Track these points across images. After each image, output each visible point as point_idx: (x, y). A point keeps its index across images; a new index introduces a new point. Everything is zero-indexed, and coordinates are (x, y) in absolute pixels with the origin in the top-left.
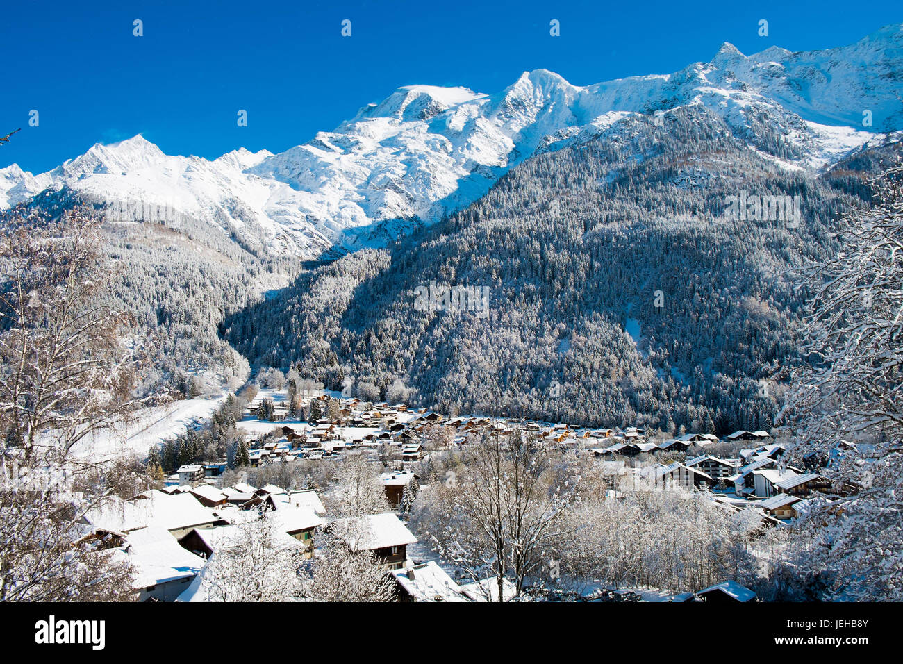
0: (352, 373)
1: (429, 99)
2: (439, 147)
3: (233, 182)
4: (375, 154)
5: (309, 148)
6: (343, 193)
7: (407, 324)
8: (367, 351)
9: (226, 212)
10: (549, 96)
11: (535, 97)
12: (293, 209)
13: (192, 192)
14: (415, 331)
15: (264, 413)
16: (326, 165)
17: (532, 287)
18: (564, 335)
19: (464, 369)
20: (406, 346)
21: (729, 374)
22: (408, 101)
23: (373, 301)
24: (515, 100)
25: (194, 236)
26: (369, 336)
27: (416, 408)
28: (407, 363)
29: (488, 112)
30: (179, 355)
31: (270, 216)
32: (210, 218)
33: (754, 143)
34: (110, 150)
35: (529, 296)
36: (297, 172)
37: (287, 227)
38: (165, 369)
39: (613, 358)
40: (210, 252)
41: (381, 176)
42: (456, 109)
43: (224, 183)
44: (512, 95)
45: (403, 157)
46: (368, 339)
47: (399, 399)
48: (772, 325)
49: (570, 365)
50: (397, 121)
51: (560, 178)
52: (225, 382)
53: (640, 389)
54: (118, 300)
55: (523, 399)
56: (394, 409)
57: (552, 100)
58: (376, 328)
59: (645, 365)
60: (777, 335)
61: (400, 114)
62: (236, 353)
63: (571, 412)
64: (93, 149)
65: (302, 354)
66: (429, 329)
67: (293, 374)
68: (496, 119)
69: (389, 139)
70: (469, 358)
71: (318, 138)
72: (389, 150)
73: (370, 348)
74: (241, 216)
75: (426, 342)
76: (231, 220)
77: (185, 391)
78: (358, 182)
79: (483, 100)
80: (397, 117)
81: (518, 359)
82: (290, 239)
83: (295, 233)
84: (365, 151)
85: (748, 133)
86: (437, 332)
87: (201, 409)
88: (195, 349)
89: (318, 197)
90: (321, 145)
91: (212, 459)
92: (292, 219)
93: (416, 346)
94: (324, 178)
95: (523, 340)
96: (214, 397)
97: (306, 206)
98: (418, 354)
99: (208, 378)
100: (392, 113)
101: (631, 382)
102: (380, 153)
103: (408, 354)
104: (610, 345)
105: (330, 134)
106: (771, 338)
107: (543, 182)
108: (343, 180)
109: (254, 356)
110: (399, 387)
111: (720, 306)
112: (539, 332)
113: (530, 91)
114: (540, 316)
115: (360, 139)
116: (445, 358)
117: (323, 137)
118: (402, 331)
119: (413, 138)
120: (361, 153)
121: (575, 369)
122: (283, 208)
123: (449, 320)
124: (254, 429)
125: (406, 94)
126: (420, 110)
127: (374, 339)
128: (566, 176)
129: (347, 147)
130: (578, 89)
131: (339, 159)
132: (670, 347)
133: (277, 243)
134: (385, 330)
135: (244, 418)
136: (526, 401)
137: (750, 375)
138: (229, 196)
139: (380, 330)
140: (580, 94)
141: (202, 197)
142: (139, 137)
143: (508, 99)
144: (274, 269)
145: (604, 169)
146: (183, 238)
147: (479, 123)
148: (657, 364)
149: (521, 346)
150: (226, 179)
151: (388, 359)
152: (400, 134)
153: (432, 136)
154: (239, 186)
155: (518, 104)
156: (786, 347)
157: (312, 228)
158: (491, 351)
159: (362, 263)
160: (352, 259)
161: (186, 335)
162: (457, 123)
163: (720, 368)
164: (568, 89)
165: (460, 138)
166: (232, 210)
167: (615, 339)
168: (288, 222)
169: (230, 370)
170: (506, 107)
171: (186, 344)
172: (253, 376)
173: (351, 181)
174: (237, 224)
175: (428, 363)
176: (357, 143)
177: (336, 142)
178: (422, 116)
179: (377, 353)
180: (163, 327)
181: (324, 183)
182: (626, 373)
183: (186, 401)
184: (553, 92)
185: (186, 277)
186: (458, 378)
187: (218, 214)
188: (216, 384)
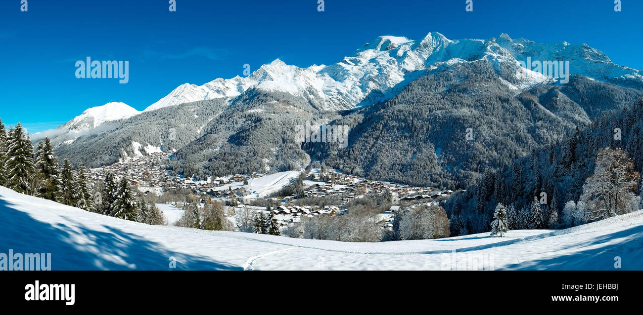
0: (343, 164)
1: (390, 42)
2: (392, 63)
3: (311, 79)
4: (366, 66)
5: (341, 64)
6: (353, 82)
7: (363, 146)
8: (349, 156)
9: (308, 92)
10: (438, 43)
11: (433, 43)
12: (334, 90)
13: (296, 85)
14: (365, 149)
15: (312, 178)
16: (347, 70)
17: (407, 134)
18: (415, 153)
19: (379, 164)
20: (362, 155)
21: (464, 170)
22: (382, 43)
23: (354, 135)
24: (424, 44)
25: (296, 105)
26: (350, 151)
27: (362, 177)
28: (361, 161)
29: (413, 48)
30: (289, 155)
31: (324, 92)
32: (302, 95)
33: (502, 76)
34: (268, 66)
35: (406, 137)
36: (336, 73)
37: (330, 97)
38: (284, 160)
39: (428, 163)
40: (301, 111)
41: (368, 75)
42: (400, 46)
43: (308, 80)
44: (423, 41)
45: (377, 67)
46: (349, 152)
47: (356, 174)
48: (481, 153)
49: (414, 165)
50: (376, 51)
51: (429, 87)
52: (302, 165)
53: (435, 174)
54: (271, 135)
55: (397, 176)
56: (354, 177)
57: (439, 45)
58: (352, 148)
59: (439, 165)
60: (482, 156)
61: (379, 49)
62: (306, 154)
63: (411, 181)
64: (262, 66)
65: (328, 155)
66: (370, 149)
67: (323, 164)
68: (416, 51)
69: (372, 59)
70: (382, 160)
71: (345, 59)
72: (372, 64)
73: (349, 155)
74: (313, 93)
75: (369, 153)
76: (310, 96)
77: (289, 168)
78: (359, 78)
79: (412, 42)
80: (377, 49)
81: (398, 162)
82: (332, 102)
83: (334, 99)
84: (363, 65)
85: (500, 72)
86: (373, 150)
87: (294, 174)
88: (293, 153)
89: (343, 84)
90: (346, 62)
91: (295, 193)
92: (333, 93)
93: (365, 154)
94: (346, 76)
95: (401, 154)
96: (299, 170)
97: (338, 88)
98: (366, 158)
99: (297, 164)
100: (374, 47)
101: (432, 172)
102: (368, 65)
103: (362, 157)
104: (428, 158)
105: (349, 58)
106: (479, 158)
107: (422, 88)
108: (353, 77)
109: (312, 155)
110: (358, 170)
111: (467, 145)
112: (407, 151)
113: (431, 41)
114: (408, 145)
115: (361, 59)
116: (374, 161)
117: (347, 59)
118: (361, 149)
119: (382, 59)
120: (361, 65)
121: (415, 166)
122: (330, 89)
123: (377, 145)
124: (308, 183)
125: (381, 39)
126: (386, 46)
127: (351, 152)
128: (431, 86)
129: (356, 63)
130: (450, 41)
131: (352, 68)
132: (448, 159)
133: (326, 103)
134: (355, 148)
135: (307, 179)
136: (398, 177)
137: (470, 170)
138: (309, 86)
139: (354, 148)
140: (450, 43)
141: (299, 87)
142: (278, 59)
143: (421, 44)
144: (323, 118)
145: (445, 83)
146: (292, 107)
147: (408, 53)
148: (443, 164)
149: (400, 156)
150: (308, 78)
151: (355, 160)
152: (376, 58)
153: (390, 58)
154: (313, 80)
155: (426, 46)
156: (483, 161)
157: (340, 97)
158: (389, 158)
159: (352, 120)
160: (349, 118)
161: (291, 148)
162: (400, 53)
163: (462, 167)
164: (446, 41)
165: (401, 59)
166: (310, 91)
167: (431, 155)
168: (331, 95)
169: (304, 161)
170: (420, 47)
171: (291, 151)
172: (311, 162)
173: (356, 77)
174: (311, 97)
175: (369, 161)
176: (360, 61)
177: (352, 61)
178: (387, 49)
179: (352, 157)
180: (284, 145)
181: (346, 78)
182: (431, 168)
183: (290, 171)
184: (440, 42)
185: (292, 125)
186: (377, 167)
187: (305, 94)
188: (299, 166)
